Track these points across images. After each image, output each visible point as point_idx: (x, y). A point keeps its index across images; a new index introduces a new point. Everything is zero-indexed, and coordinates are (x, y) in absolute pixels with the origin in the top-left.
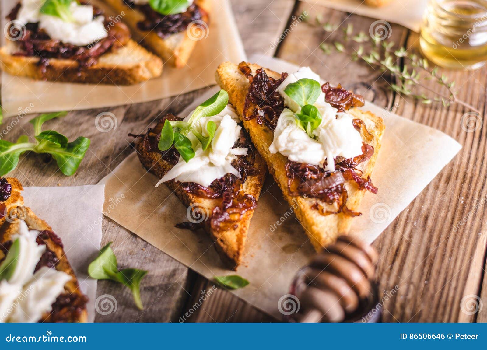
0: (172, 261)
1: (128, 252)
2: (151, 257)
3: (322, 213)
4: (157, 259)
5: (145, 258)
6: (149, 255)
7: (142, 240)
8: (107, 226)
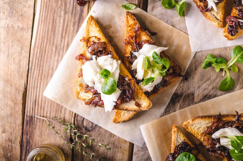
0: (155, 15)
1: (173, 17)
2: (164, 16)
3: (96, 37)
4: (161, 15)
5: (166, 15)
6: (165, 17)
7: (169, 24)
8: (185, 30)
